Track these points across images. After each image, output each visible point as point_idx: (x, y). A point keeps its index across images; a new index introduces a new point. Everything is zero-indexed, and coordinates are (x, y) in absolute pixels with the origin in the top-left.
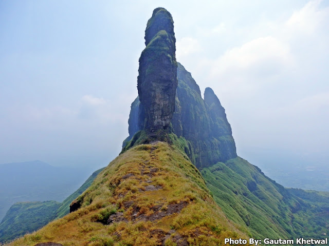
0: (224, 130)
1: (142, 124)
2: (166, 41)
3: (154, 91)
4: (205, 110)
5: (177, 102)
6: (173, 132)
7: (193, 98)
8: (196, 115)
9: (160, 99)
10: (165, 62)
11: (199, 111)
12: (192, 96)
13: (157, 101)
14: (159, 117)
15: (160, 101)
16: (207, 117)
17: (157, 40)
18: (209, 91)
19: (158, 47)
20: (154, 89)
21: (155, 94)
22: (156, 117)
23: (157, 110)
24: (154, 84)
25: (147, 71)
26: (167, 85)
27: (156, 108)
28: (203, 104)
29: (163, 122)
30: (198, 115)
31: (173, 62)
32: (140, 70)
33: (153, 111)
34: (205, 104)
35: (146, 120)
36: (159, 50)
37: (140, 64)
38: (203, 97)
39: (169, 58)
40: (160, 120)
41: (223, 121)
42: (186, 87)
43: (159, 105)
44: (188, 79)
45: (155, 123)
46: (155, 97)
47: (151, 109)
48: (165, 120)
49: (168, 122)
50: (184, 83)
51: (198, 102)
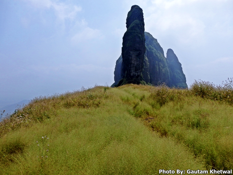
0: (180, 79)
1: (124, 75)
2: (138, 27)
3: (131, 56)
4: (166, 65)
5: (146, 60)
6: (143, 80)
7: (158, 57)
8: (159, 69)
9: (135, 61)
10: (138, 39)
11: (162, 65)
12: (157, 56)
13: (133, 62)
14: (134, 71)
15: (134, 61)
16: (168, 70)
17: (133, 27)
18: (170, 51)
19: (133, 31)
20: (131, 55)
21: (132, 58)
22: (132, 71)
23: (133, 67)
24: (131, 52)
25: (127, 44)
26: (138, 53)
27: (132, 66)
28: (165, 61)
29: (136, 74)
30: (161, 68)
31: (142, 39)
32: (123, 44)
33: (130, 67)
34: (167, 61)
35: (126, 72)
36: (134, 33)
37: (123, 40)
38: (165, 56)
39: (140, 37)
40: (134, 73)
41: (180, 72)
42: (153, 50)
43: (134, 64)
44: (155, 43)
45: (132, 74)
46: (131, 60)
47: (129, 66)
48: (137, 73)
49: (139, 74)
50: (152, 47)
51: (161, 59)
